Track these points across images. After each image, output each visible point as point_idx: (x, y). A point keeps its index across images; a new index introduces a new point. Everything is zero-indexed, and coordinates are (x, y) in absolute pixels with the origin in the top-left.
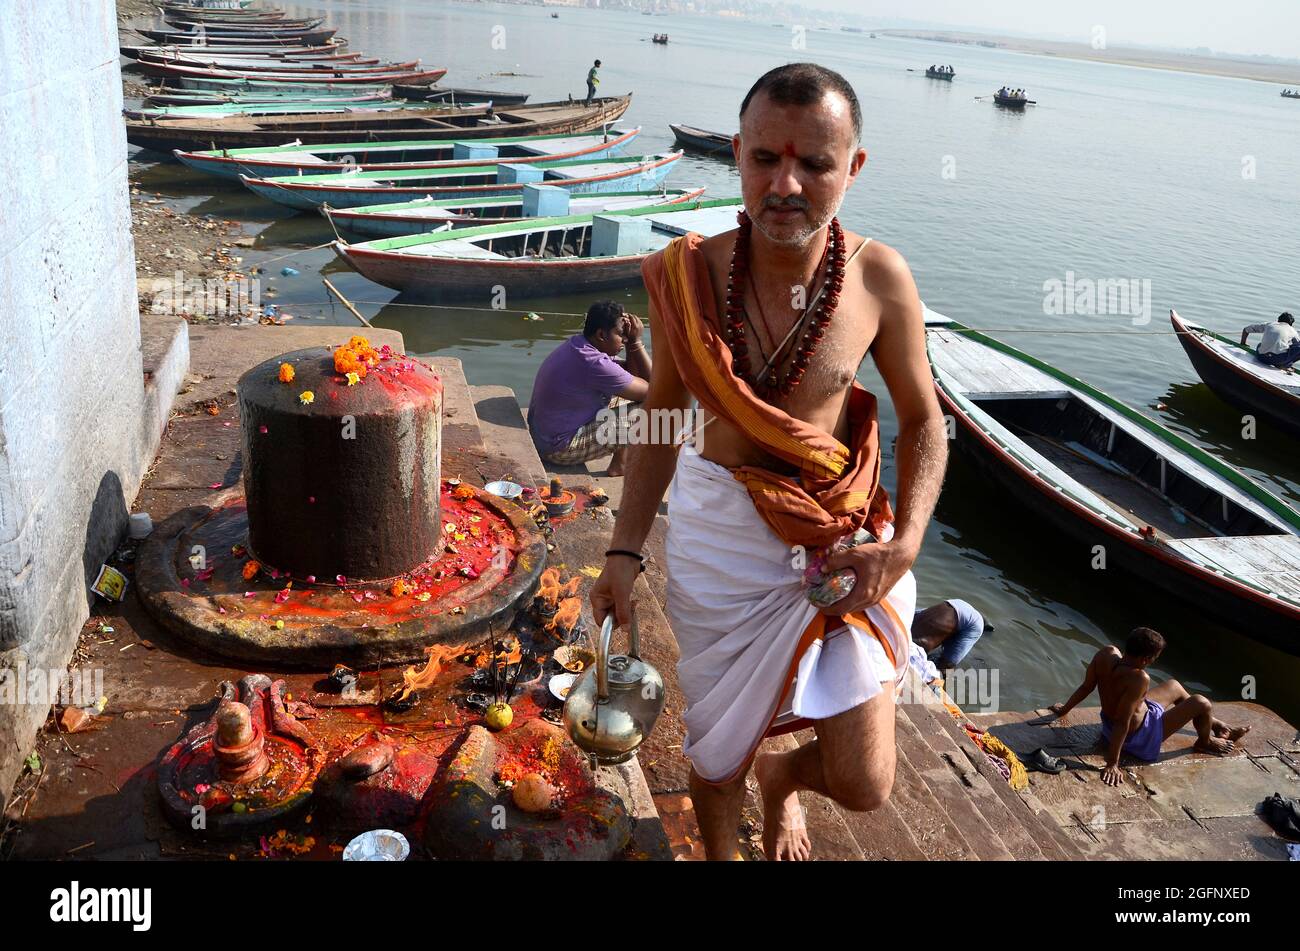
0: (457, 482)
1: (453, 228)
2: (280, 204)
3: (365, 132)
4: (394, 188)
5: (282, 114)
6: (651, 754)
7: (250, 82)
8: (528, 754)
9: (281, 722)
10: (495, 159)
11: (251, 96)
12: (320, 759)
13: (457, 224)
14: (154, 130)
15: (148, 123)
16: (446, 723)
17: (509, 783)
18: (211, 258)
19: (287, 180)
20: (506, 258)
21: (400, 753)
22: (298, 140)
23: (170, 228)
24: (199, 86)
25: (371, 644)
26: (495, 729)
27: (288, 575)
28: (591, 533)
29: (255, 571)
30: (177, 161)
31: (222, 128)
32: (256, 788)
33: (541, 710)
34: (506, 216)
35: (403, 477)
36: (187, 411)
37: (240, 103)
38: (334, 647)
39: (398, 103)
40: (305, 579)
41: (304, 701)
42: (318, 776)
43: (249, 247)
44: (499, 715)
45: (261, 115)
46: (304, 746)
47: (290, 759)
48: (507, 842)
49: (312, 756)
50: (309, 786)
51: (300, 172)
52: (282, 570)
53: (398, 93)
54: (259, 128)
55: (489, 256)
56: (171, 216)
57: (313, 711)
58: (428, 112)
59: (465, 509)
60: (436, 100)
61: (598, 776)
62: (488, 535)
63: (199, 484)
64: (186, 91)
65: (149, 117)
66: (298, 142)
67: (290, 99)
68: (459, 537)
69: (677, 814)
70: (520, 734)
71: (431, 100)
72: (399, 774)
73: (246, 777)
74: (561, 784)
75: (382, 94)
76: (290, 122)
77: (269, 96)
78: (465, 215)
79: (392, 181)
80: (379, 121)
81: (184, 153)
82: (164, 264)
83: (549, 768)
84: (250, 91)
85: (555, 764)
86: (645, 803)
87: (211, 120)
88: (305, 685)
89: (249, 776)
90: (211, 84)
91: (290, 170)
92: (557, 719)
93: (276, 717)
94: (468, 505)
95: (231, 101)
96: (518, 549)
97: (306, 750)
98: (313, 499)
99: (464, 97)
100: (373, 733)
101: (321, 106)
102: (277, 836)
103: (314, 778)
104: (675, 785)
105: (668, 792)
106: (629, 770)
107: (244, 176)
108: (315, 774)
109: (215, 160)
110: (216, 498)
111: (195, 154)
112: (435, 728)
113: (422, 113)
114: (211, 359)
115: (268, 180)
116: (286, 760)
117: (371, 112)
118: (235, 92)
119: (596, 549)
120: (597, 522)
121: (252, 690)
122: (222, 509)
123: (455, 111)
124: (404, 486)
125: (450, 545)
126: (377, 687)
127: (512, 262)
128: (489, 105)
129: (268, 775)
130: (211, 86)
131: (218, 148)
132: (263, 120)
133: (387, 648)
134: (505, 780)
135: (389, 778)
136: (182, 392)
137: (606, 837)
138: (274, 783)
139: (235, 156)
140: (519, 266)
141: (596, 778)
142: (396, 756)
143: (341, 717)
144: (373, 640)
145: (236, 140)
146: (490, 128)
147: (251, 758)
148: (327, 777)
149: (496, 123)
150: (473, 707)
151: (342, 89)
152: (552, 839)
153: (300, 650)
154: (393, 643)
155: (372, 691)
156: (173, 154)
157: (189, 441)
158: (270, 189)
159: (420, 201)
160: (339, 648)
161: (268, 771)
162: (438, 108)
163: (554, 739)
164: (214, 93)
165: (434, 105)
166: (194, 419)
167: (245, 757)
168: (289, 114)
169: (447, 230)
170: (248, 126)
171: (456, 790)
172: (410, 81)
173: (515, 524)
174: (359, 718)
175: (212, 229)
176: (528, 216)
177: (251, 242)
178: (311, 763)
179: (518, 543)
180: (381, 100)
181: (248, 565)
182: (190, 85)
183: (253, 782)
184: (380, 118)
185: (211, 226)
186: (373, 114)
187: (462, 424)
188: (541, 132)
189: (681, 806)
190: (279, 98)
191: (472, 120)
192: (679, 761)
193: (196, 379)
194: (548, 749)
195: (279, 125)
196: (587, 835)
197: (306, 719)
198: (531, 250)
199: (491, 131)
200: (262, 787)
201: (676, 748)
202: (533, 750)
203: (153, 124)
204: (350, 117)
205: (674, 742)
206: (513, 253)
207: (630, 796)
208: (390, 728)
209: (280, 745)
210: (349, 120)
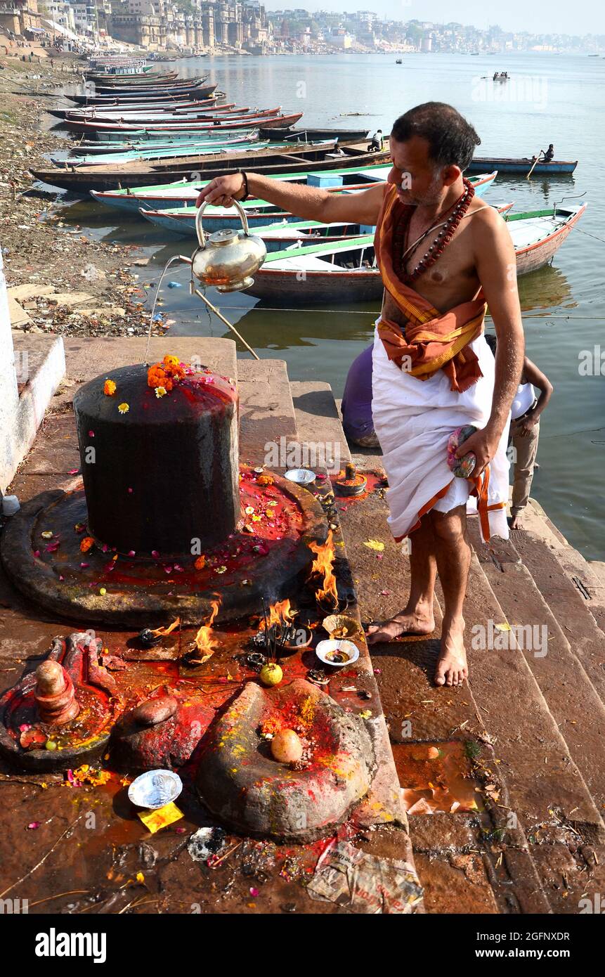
0: (261, 470)
1: (303, 245)
2: (169, 230)
3: (236, 169)
4: (259, 214)
5: (172, 157)
6: (407, 708)
7: (149, 133)
8: (289, 710)
9: (94, 674)
10: (341, 186)
11: (149, 144)
12: (120, 707)
13: (306, 242)
14: (74, 176)
15: (70, 170)
16: (229, 678)
17: (269, 736)
18: (115, 276)
19: (176, 211)
20: (346, 269)
21: (184, 705)
22: (184, 178)
23: (85, 252)
24: (110, 138)
25: (173, 610)
26: (266, 686)
27: (115, 550)
28: (378, 511)
29: (90, 546)
30: (92, 199)
31: (125, 172)
32: (66, 730)
33: (308, 670)
34: (347, 234)
35: (203, 472)
36: (59, 410)
37: (140, 150)
38: (144, 612)
39: (263, 144)
40: (127, 554)
41: (117, 655)
42: (116, 722)
43: (144, 266)
44: (270, 674)
45: (156, 159)
46: (109, 695)
47: (97, 706)
48: (258, 789)
49: (113, 704)
50: (108, 730)
51: (186, 204)
52: (110, 546)
53: (264, 135)
54: (153, 170)
55: (331, 268)
56: (86, 243)
57: (124, 664)
58: (286, 150)
59: (264, 494)
60: (294, 140)
61: (344, 734)
62: (281, 517)
63: (61, 471)
64: (100, 142)
65: (70, 165)
66: (185, 180)
67: (178, 144)
68: (255, 519)
69: (423, 762)
70: (286, 692)
71: (289, 140)
72: (180, 724)
73: (60, 720)
74: (313, 738)
75: (250, 137)
76: (178, 163)
77: (162, 143)
78: (313, 235)
79: (257, 209)
80: (246, 159)
81: (98, 193)
82: (79, 282)
83: (305, 723)
84: (149, 139)
85: (310, 720)
86: (385, 757)
87: (117, 165)
88: (120, 641)
89: (62, 719)
90: (119, 135)
91: (177, 202)
92: (320, 679)
93: (91, 670)
94: (268, 491)
95: (133, 149)
96: (304, 529)
97: (110, 698)
98: (131, 490)
99: (316, 136)
100: (165, 687)
101: (202, 149)
102: (81, 770)
103: (113, 723)
104: (424, 736)
105: (418, 742)
106: (376, 727)
107: (143, 209)
108: (114, 720)
109: (121, 197)
110: (69, 483)
111: (106, 193)
112: (218, 683)
113: (282, 151)
114: (84, 366)
115: (161, 212)
116: (93, 707)
117: (240, 152)
118: (137, 141)
119: (380, 525)
120: (383, 501)
121: (75, 646)
122: (73, 492)
123: (307, 148)
124: (204, 479)
125: (247, 526)
126: (177, 645)
127: (350, 272)
128: (335, 141)
129: (77, 719)
130: (120, 138)
131: (123, 188)
132: (157, 163)
133: (186, 613)
134: (267, 732)
135: (172, 727)
136: (58, 394)
137: (343, 789)
138: (81, 726)
139: (136, 194)
140: (356, 275)
141: (341, 736)
142: (179, 708)
143: (146, 670)
144: (175, 606)
145: (136, 181)
146: (335, 160)
147: (63, 706)
148: (122, 723)
149: (341, 156)
150: (251, 665)
151: (220, 135)
152: (296, 788)
153: (118, 613)
154: (191, 609)
155: (173, 649)
156: (90, 194)
157: (58, 434)
158: (163, 218)
159: (277, 224)
160: (148, 613)
161: (78, 716)
162: (295, 145)
163: (312, 698)
164: (121, 142)
165: (291, 144)
166: (64, 416)
167: (58, 705)
168: (178, 157)
169: (298, 248)
170: (145, 169)
171: (223, 741)
172: (273, 124)
173: (304, 508)
174: (159, 671)
175: (117, 253)
176: (364, 233)
177: (145, 262)
178: (112, 710)
179: (304, 524)
180: (249, 141)
181: (84, 541)
182: (104, 137)
183: (64, 724)
184: (247, 157)
185: (116, 250)
186: (243, 153)
187: (281, 416)
188: (376, 162)
189: (428, 755)
190: (170, 144)
191: (321, 155)
192: (431, 714)
193: (70, 383)
194: (306, 707)
195: (169, 166)
196: (327, 787)
197: (117, 670)
198: (367, 262)
199: (336, 163)
200: (71, 729)
201: (429, 703)
202: (294, 707)
203: (73, 171)
204: (224, 157)
205: (428, 697)
206: (351, 264)
207: (373, 751)
208: (183, 681)
209: (91, 694)
210: (223, 159)
